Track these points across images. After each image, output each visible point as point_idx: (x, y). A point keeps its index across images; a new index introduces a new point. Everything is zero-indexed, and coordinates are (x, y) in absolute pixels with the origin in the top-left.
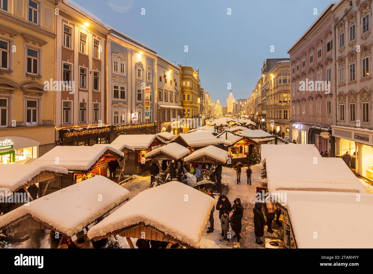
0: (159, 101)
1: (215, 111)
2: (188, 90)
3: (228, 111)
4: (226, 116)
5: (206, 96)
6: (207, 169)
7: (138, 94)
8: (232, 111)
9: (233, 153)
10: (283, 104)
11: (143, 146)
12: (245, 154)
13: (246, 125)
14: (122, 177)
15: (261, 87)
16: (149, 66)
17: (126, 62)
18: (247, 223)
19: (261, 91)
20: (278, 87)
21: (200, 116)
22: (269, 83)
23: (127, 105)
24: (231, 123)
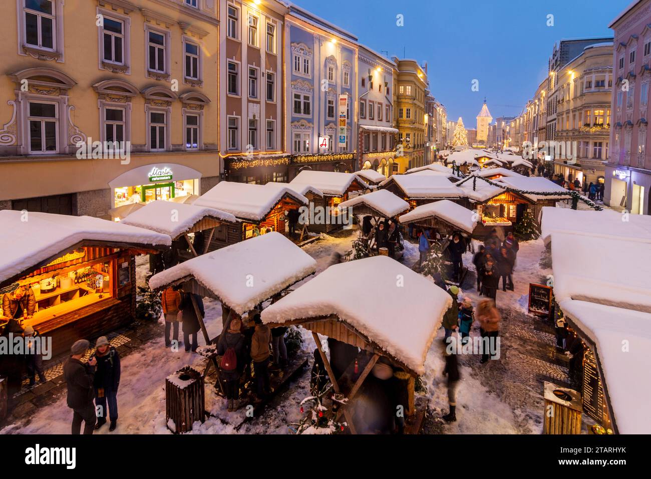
0: (361, 118)
1: (455, 137)
2: (407, 101)
3: (479, 138)
4: (473, 146)
5: (439, 110)
6: (438, 240)
7: (329, 107)
8: (485, 138)
9: (485, 216)
10: (593, 130)
11: (336, 191)
12: (509, 219)
13: (513, 165)
14: (306, 235)
15: (546, 94)
16: (345, 61)
17: (312, 56)
18: (509, 344)
19: (546, 104)
20: (584, 96)
21: (428, 145)
22: (563, 88)
23: (313, 124)
24: (483, 160)
